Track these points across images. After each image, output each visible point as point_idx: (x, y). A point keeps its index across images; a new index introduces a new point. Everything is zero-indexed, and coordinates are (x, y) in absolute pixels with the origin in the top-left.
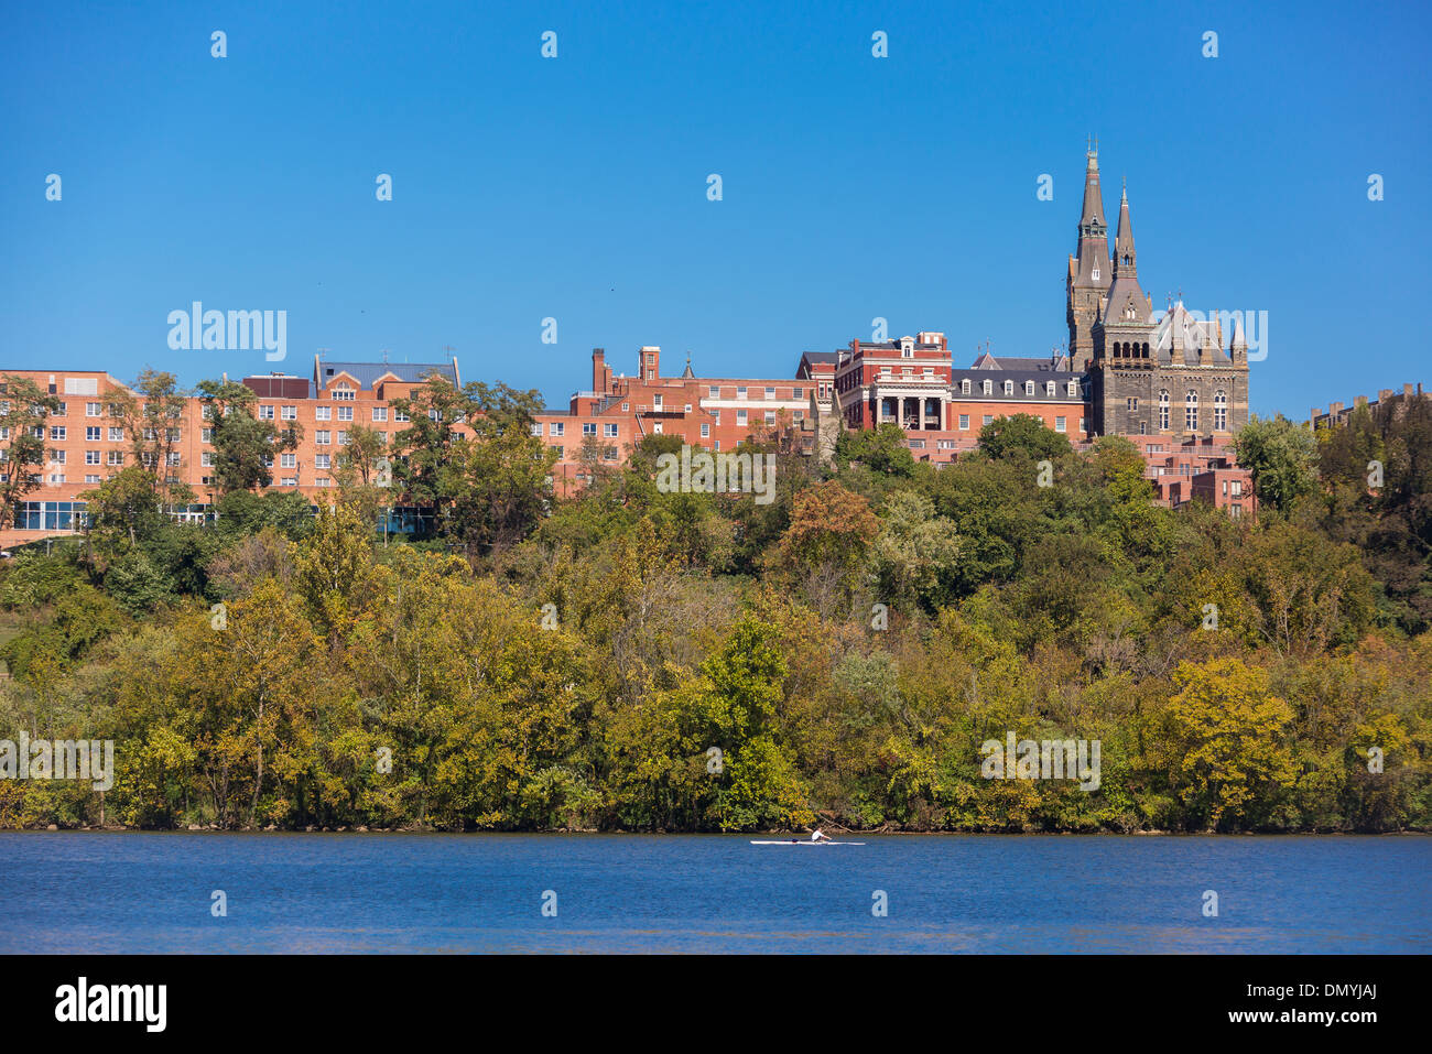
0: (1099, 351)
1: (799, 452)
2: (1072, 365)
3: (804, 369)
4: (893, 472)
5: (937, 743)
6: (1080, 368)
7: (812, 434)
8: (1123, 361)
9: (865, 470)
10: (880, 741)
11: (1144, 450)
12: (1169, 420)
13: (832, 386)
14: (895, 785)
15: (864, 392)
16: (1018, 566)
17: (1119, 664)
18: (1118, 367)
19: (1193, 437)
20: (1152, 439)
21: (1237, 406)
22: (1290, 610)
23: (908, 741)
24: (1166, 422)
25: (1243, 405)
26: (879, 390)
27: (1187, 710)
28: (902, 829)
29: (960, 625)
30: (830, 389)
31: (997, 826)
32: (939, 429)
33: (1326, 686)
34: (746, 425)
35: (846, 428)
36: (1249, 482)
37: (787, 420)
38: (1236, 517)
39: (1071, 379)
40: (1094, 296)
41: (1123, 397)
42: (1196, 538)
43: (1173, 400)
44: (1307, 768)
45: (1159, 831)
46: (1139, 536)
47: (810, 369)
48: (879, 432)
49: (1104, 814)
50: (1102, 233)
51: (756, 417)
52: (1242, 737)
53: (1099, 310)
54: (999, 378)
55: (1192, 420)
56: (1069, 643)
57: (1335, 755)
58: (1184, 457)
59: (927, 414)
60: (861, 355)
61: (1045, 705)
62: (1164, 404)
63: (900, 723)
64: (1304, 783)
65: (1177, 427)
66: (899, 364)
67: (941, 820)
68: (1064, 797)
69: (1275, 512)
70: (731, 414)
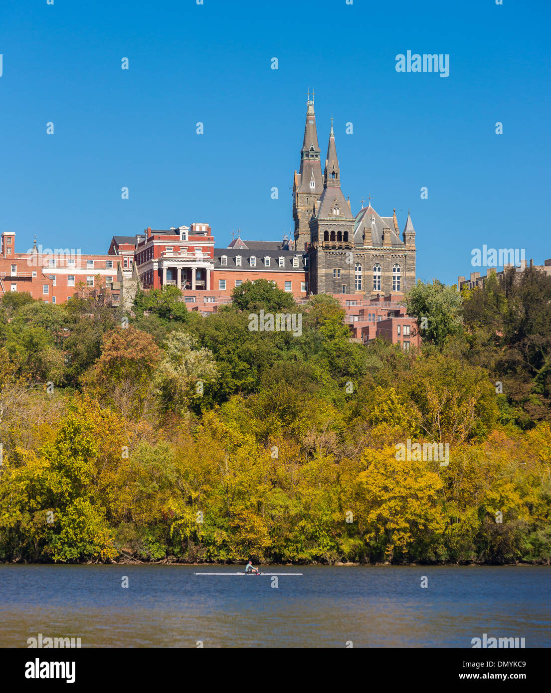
0: (314, 238)
1: (110, 305)
2: (296, 245)
3: (114, 247)
4: (174, 318)
5: (202, 503)
6: (302, 248)
7: (118, 292)
8: (331, 244)
9: (154, 317)
10: (163, 501)
11: (344, 304)
12: (362, 284)
13: (132, 260)
14: (174, 532)
15: (155, 264)
16: (258, 382)
17: (325, 449)
18: (327, 247)
19: (378, 295)
20: (349, 296)
21: (408, 274)
22: (441, 413)
23: (182, 502)
24: (360, 285)
25: (412, 274)
26: (165, 262)
27: (371, 480)
28: (177, 561)
29: (217, 423)
30: (131, 262)
31: (243, 560)
32: (206, 289)
33: (465, 465)
34: (74, 286)
35: (141, 288)
36: (415, 326)
37: (101, 282)
38: (406, 350)
39: (295, 256)
40: (311, 199)
41: (331, 268)
42: (380, 364)
43: (364, 270)
44: (452, 520)
45: (352, 563)
46: (340, 362)
47: (117, 247)
48: (165, 291)
49: (315, 551)
50: (317, 156)
51: (80, 281)
52: (408, 500)
53: (314, 209)
54: (246, 255)
55: (377, 284)
56: (292, 435)
57: (471, 512)
58: (371, 309)
59: (197, 279)
60: (152, 238)
61: (275, 477)
62: (358, 273)
63: (176, 490)
64: (450, 531)
65: (367, 288)
66: (179, 245)
67: (204, 555)
68: (287, 540)
69: (433, 347)
70: (64, 278)
